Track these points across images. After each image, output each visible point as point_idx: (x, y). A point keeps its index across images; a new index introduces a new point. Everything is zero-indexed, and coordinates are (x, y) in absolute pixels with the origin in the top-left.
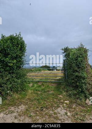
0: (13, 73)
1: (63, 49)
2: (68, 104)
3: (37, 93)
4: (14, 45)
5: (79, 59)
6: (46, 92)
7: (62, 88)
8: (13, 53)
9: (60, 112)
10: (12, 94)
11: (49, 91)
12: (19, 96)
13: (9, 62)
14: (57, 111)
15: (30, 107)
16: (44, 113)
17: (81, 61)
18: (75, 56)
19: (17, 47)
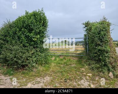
0: (37, 47)
1: (84, 24)
2: (91, 76)
3: (59, 66)
4: (37, 20)
5: (102, 32)
6: (68, 65)
7: (84, 62)
8: (36, 29)
9: (84, 84)
10: (37, 66)
11: (71, 64)
12: (43, 68)
13: (33, 37)
14: (81, 83)
15: (54, 79)
16: (68, 84)
17: (105, 35)
18: (98, 30)
19: (40, 22)
